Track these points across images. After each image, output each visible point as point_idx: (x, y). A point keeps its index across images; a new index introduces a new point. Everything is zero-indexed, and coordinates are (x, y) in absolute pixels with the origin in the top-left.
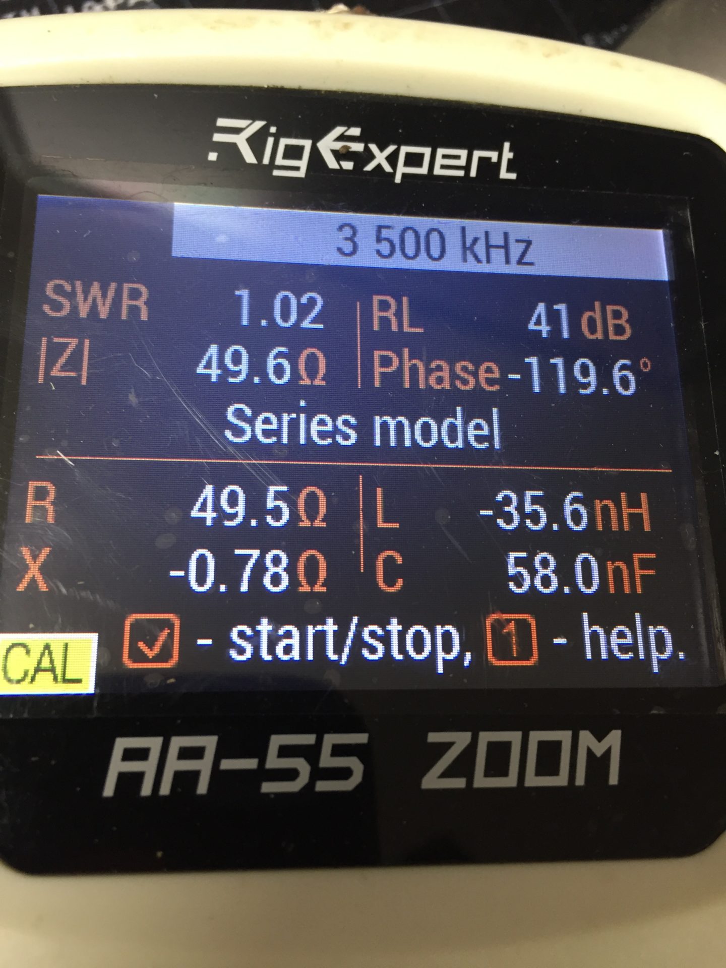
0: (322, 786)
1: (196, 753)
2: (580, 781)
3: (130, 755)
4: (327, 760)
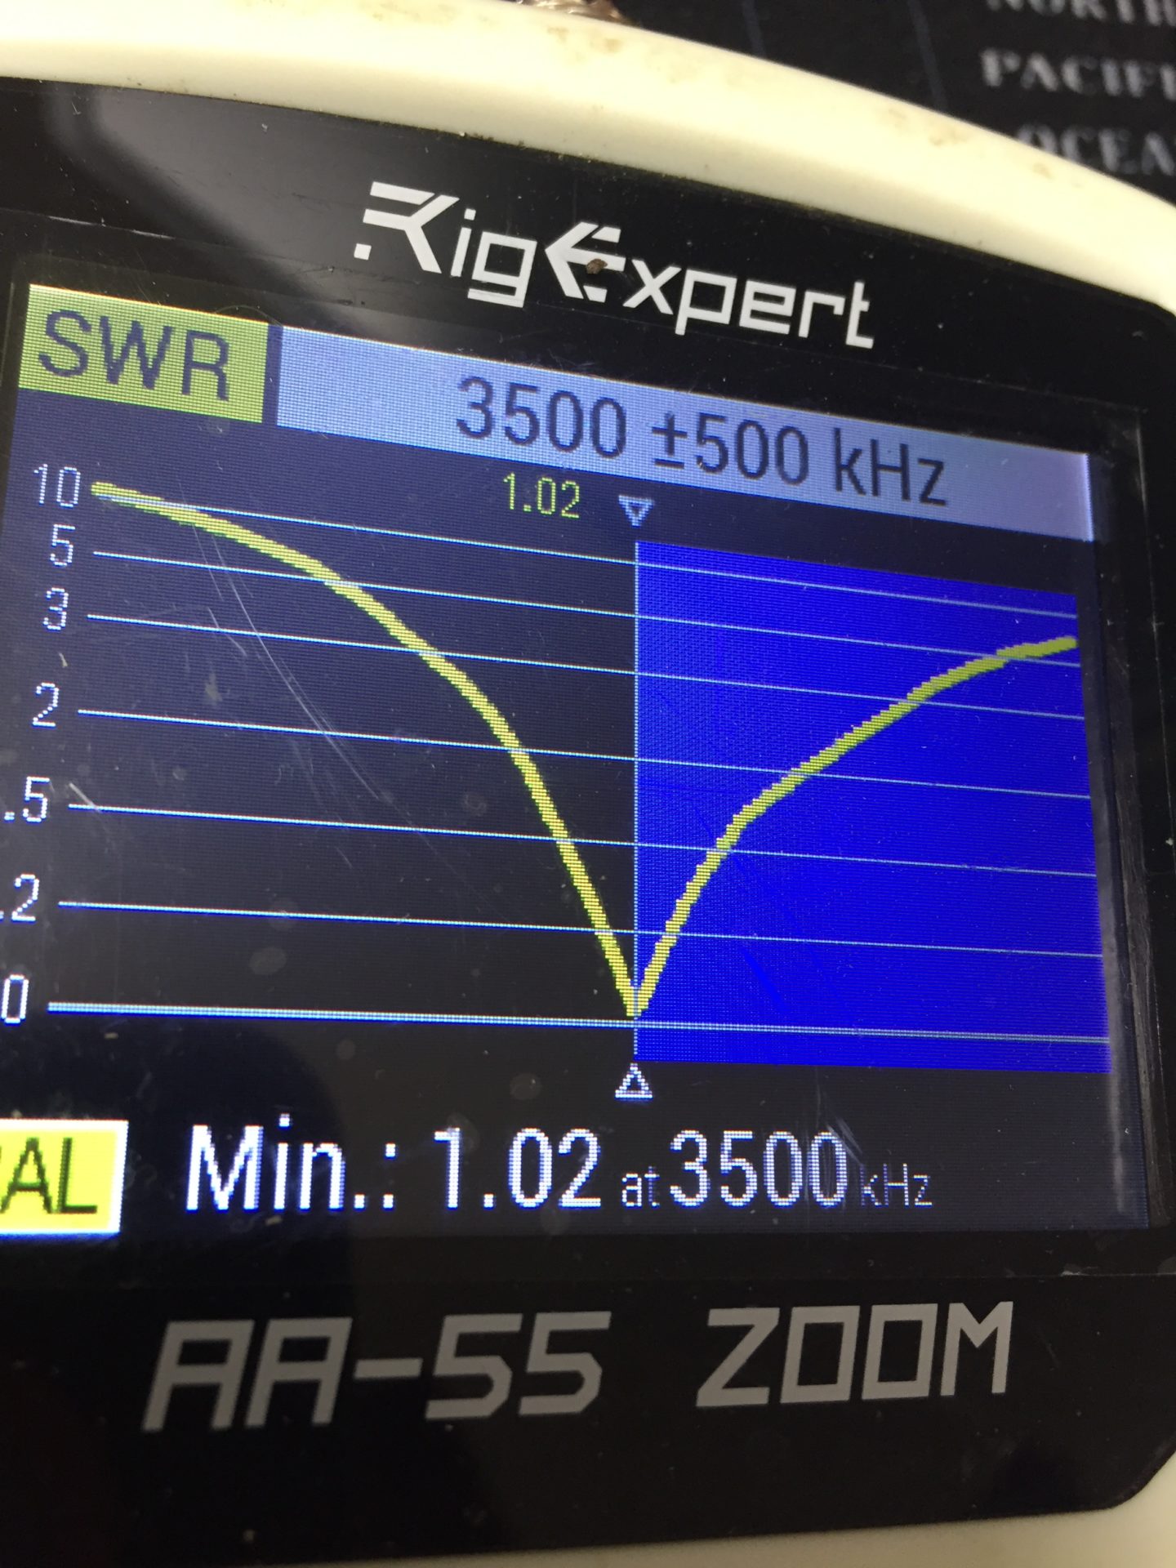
0: (531, 1406)
1: (314, 1349)
2: (948, 1388)
3: (194, 1353)
4: (540, 1361)
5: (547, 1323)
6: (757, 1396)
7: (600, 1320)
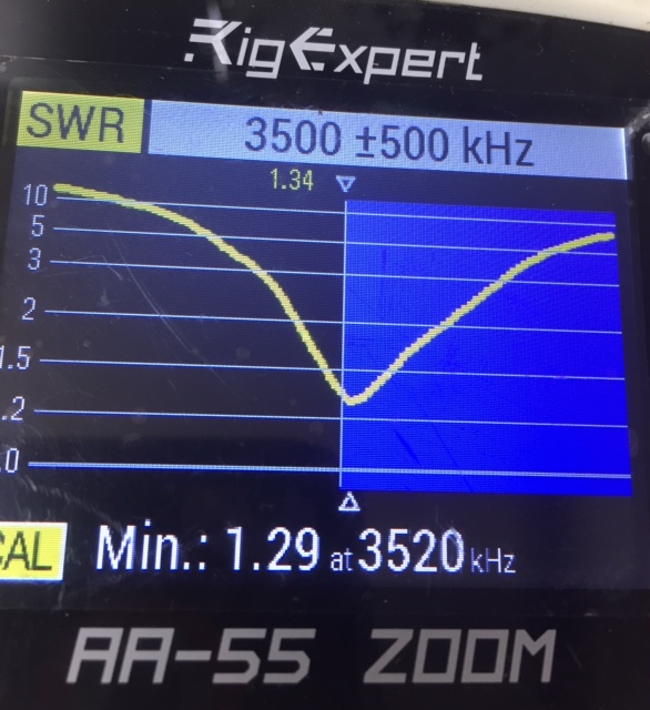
0: (270, 678)
1: (153, 644)
2: (514, 677)
3: (92, 644)
4: (275, 654)
5: (280, 634)
6: (400, 678)
7: (309, 633)
